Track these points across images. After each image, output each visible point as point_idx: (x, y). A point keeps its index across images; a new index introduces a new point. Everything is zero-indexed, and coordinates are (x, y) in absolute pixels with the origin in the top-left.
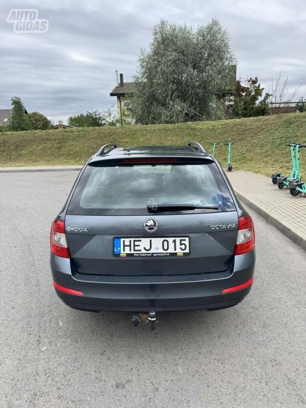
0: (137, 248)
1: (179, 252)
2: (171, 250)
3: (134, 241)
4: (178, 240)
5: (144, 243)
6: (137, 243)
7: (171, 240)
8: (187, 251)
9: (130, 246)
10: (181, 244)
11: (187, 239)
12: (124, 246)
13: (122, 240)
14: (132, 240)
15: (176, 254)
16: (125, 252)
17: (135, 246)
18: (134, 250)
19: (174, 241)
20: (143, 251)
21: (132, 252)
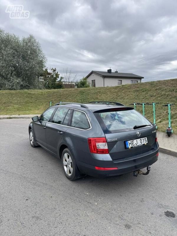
0: (133, 144)
1: (145, 143)
2: (143, 143)
3: (132, 141)
4: (144, 138)
5: (135, 141)
6: (133, 142)
7: (142, 139)
8: (147, 142)
9: (131, 144)
10: (145, 140)
11: (146, 138)
12: (129, 144)
13: (128, 141)
14: (131, 141)
15: (144, 144)
16: (130, 146)
17: (132, 143)
18: (133, 145)
19: (143, 139)
20: (135, 145)
21: (132, 146)
